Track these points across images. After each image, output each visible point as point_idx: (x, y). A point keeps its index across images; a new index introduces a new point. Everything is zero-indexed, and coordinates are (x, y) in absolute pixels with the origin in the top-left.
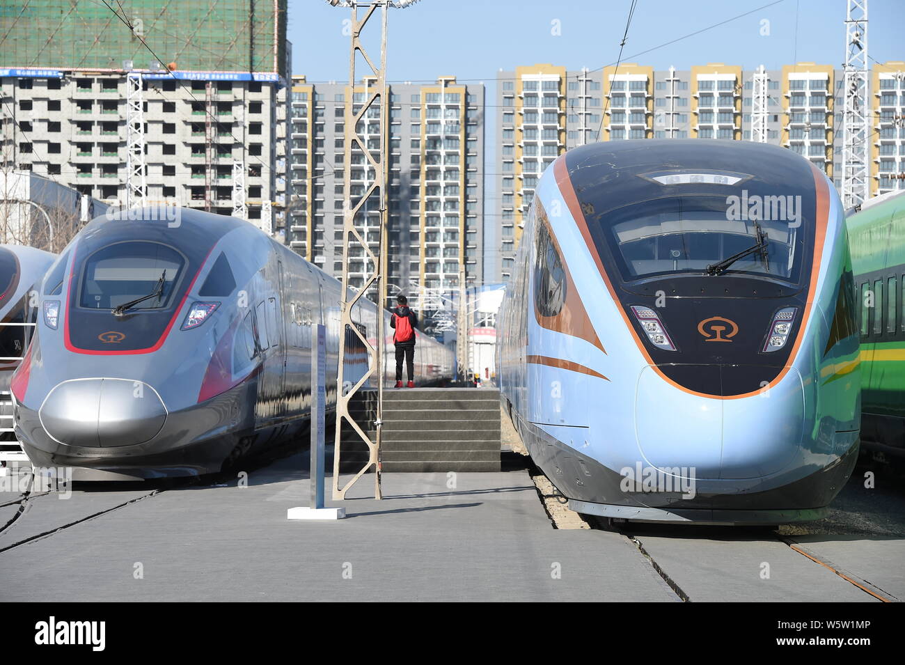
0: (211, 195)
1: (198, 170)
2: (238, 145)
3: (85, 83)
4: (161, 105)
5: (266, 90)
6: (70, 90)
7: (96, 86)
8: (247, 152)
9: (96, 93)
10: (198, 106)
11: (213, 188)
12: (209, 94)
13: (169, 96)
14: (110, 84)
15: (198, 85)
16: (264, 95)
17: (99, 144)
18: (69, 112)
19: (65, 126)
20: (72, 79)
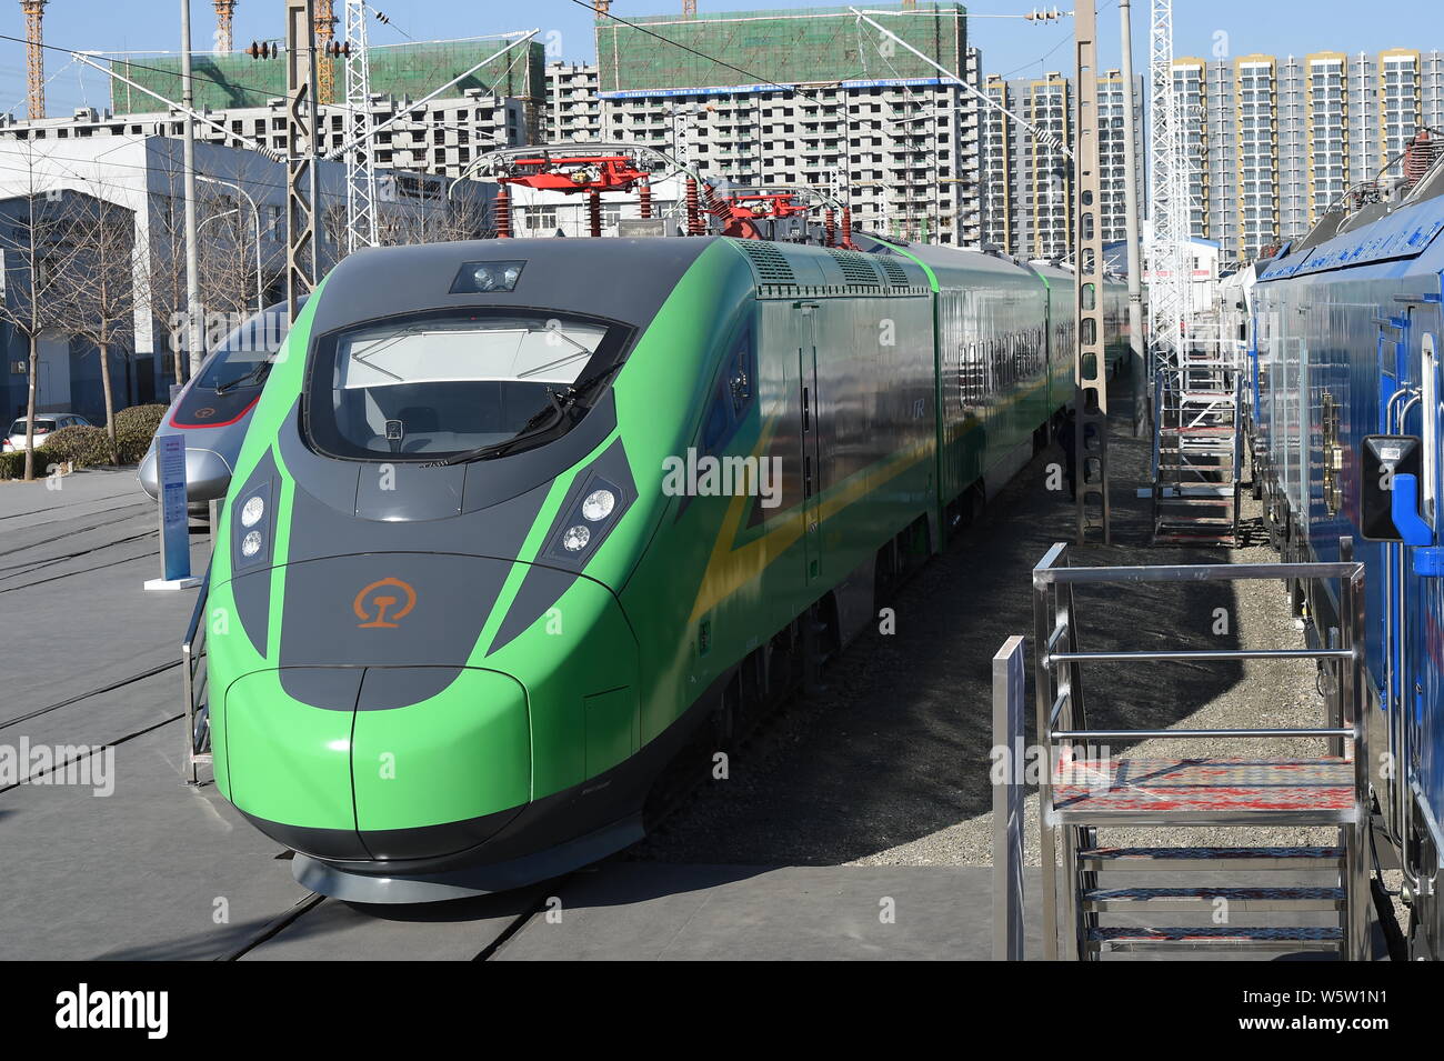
0: (910, 176)
1: (899, 156)
2: (929, 135)
3: (811, 94)
4: (869, 107)
5: (951, 91)
6: (799, 101)
7: (820, 95)
8: (937, 141)
9: (820, 99)
10: (898, 107)
11: (912, 170)
12: (908, 96)
13: (875, 100)
14: (830, 93)
15: (898, 90)
16: (949, 95)
17: (823, 140)
18: (800, 116)
19: (797, 127)
20: (801, 91)
